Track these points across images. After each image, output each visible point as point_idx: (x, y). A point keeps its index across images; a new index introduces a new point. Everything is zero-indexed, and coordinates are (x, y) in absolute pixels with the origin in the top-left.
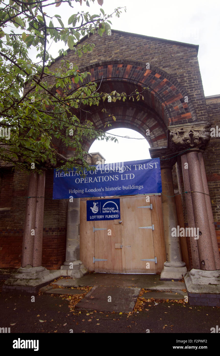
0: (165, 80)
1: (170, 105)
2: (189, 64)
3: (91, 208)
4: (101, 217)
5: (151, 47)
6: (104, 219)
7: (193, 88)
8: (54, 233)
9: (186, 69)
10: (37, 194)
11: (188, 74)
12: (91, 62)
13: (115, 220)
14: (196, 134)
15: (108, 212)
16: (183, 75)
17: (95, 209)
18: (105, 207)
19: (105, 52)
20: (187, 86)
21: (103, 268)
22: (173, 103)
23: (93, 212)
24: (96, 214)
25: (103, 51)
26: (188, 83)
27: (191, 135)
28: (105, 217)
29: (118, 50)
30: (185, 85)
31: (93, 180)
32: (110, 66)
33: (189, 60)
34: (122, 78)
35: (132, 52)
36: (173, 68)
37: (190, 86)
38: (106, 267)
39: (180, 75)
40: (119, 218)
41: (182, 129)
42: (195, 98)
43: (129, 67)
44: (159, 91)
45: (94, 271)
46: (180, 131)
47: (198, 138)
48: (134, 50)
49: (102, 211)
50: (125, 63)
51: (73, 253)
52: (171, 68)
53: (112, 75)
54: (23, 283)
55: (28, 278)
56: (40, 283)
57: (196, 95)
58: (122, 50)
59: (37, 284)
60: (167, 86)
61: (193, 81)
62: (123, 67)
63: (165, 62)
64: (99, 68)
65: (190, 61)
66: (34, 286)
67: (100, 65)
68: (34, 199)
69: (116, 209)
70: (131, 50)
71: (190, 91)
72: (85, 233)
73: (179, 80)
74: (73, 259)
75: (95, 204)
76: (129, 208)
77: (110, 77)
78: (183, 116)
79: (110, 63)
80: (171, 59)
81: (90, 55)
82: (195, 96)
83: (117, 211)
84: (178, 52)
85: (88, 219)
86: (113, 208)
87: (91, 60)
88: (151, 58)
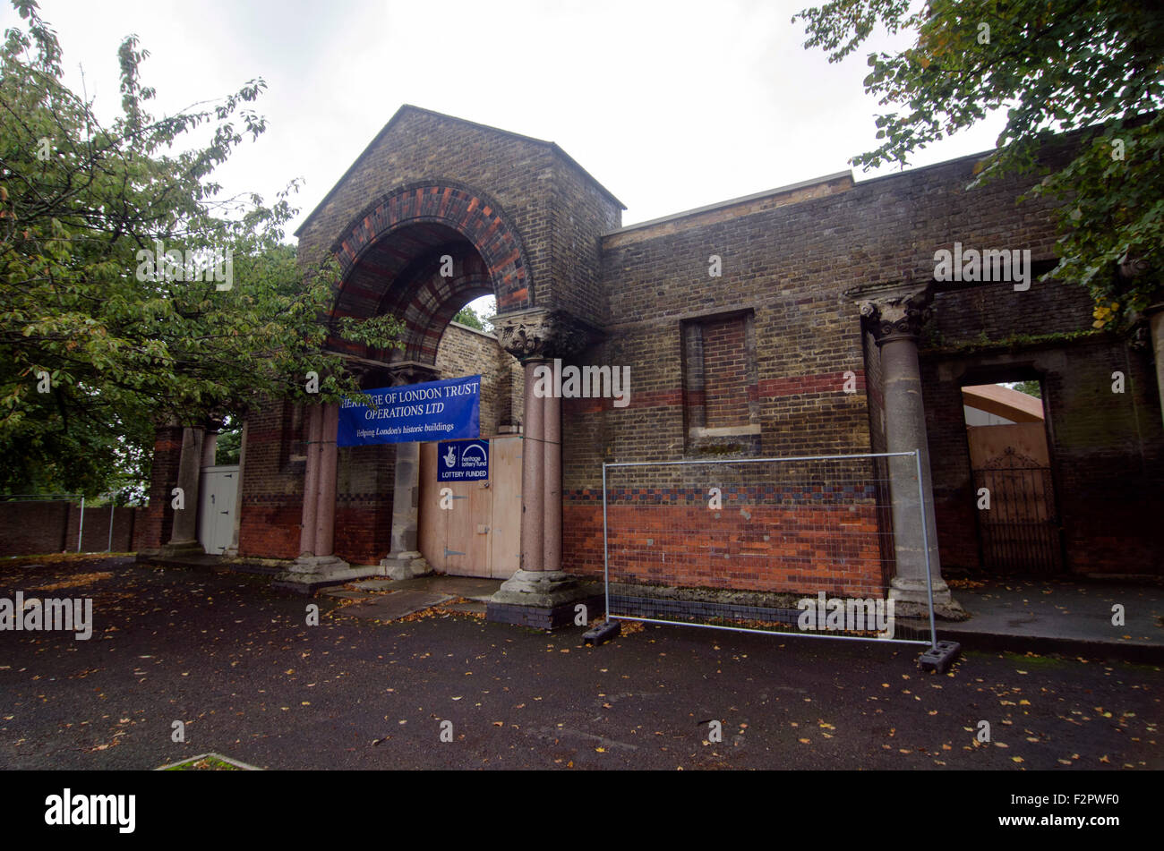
0: (497, 220)
1: (499, 273)
2: (537, 183)
3: (445, 457)
4: (459, 474)
5: (484, 146)
6: (464, 479)
7: (538, 236)
8: (371, 502)
9: (531, 194)
10: (321, 437)
11: (534, 205)
12: (394, 182)
13: (480, 481)
14: (530, 332)
15: (470, 465)
16: (526, 208)
17: (450, 460)
18: (466, 456)
19: (415, 160)
20: (528, 233)
21: (459, 568)
22: (504, 270)
23: (448, 464)
24: (452, 469)
25: (412, 157)
26: (531, 227)
27: (522, 333)
28: (465, 474)
29: (435, 155)
30: (527, 230)
31: (389, 414)
32: (419, 192)
33: (538, 175)
34: (435, 216)
35: (455, 158)
36: (511, 193)
37: (532, 231)
38: (463, 566)
39: (522, 210)
40: (486, 478)
41: (510, 322)
42: (537, 258)
43: (447, 192)
44: (485, 245)
45: (444, 573)
46: (506, 325)
47: (532, 338)
48: (457, 153)
49: (461, 464)
50: (442, 184)
51: (400, 538)
52: (508, 194)
53: (422, 211)
54: (295, 579)
55: (304, 571)
56: (320, 580)
57: (540, 251)
58: (439, 154)
59: (314, 581)
60: (499, 234)
61: (538, 222)
62: (438, 192)
63: (500, 181)
64: (405, 195)
65: (539, 178)
66: (308, 583)
67: (405, 189)
68: (317, 445)
69: (482, 460)
70: (453, 155)
71: (532, 243)
72: (434, 503)
73: (518, 220)
74: (401, 549)
75: (451, 449)
76: (503, 458)
77: (418, 215)
78: (515, 295)
79: (418, 185)
80: (511, 172)
81: (392, 167)
82: (538, 254)
83: (484, 464)
84: (523, 158)
85: (440, 479)
86: (479, 459)
87: (394, 178)
88: (481, 172)
